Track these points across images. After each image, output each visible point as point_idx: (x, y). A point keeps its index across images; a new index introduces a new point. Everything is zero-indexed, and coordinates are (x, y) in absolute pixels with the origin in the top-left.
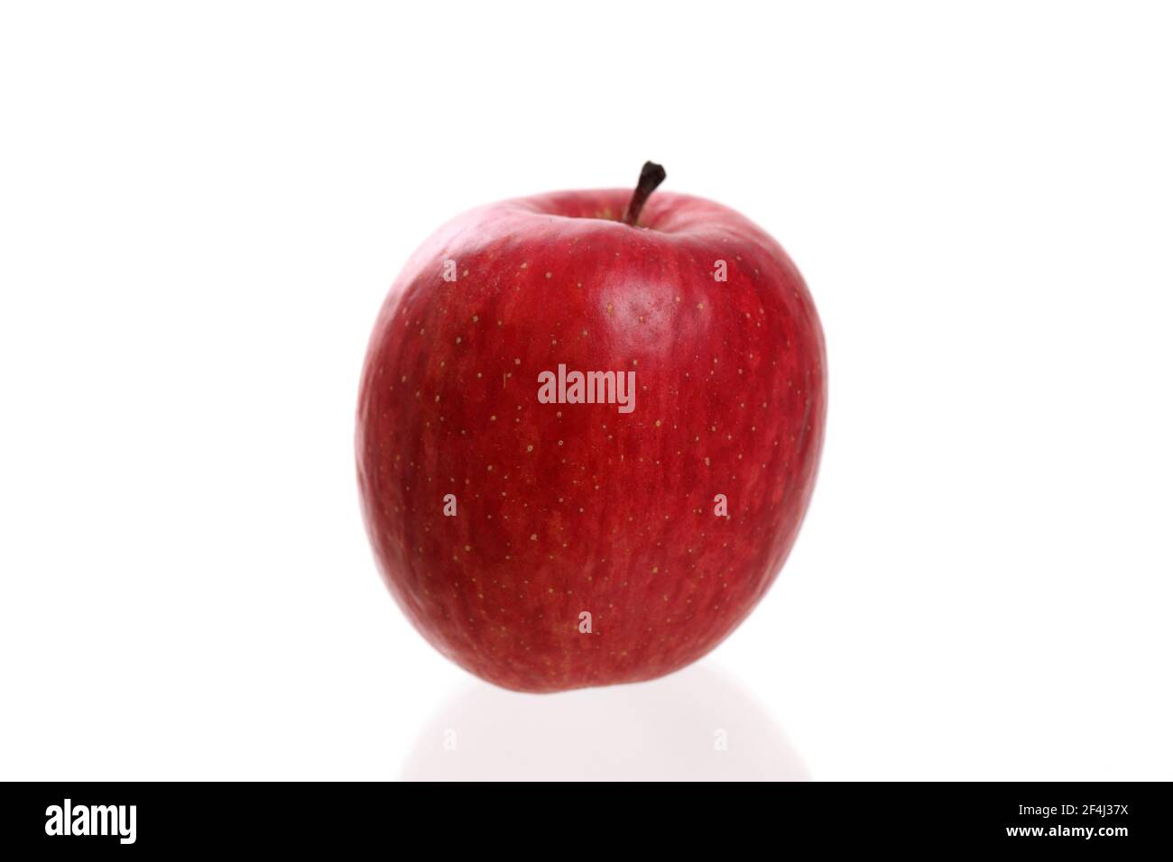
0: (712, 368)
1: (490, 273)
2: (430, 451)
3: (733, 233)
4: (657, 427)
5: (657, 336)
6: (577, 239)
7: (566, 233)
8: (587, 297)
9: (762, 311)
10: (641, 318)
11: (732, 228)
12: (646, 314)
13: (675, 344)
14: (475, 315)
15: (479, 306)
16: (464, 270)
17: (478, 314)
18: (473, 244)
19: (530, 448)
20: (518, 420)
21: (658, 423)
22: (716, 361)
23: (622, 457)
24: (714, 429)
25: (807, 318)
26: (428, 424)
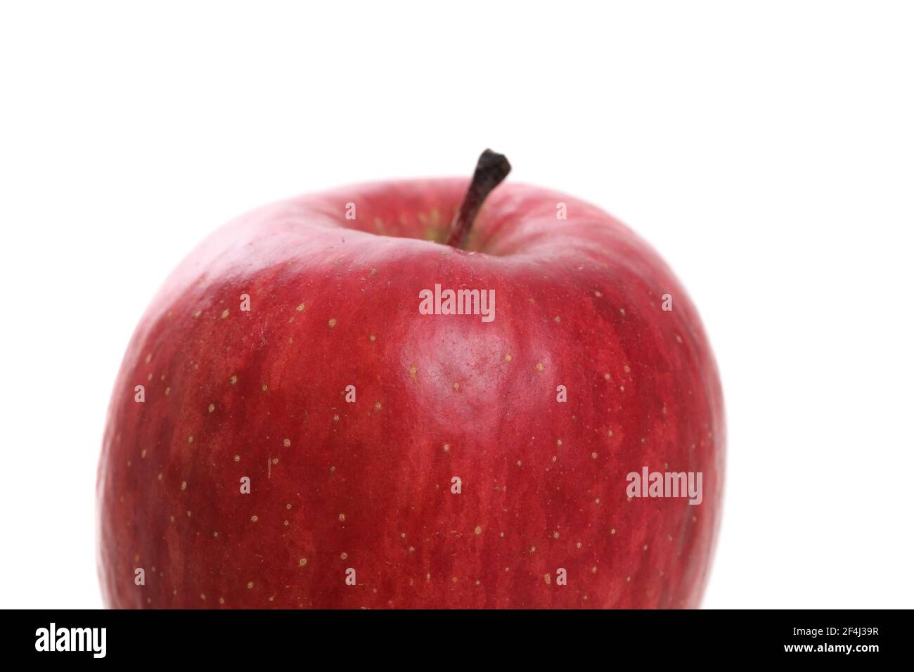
0: (555, 453)
1: (255, 315)
2: (175, 556)
3: (592, 254)
4: (476, 535)
5: (477, 409)
6: (374, 271)
7: (361, 261)
8: (383, 356)
9: (627, 369)
10: (456, 385)
11: (592, 246)
12: (463, 380)
13: (502, 421)
14: (233, 375)
15: (240, 362)
16: (223, 308)
17: (237, 373)
18: (238, 272)
19: (303, 562)
20: (286, 523)
21: (478, 530)
22: (560, 442)
23: (429, 576)
24: (556, 535)
25: (695, 370)
26: (172, 519)
